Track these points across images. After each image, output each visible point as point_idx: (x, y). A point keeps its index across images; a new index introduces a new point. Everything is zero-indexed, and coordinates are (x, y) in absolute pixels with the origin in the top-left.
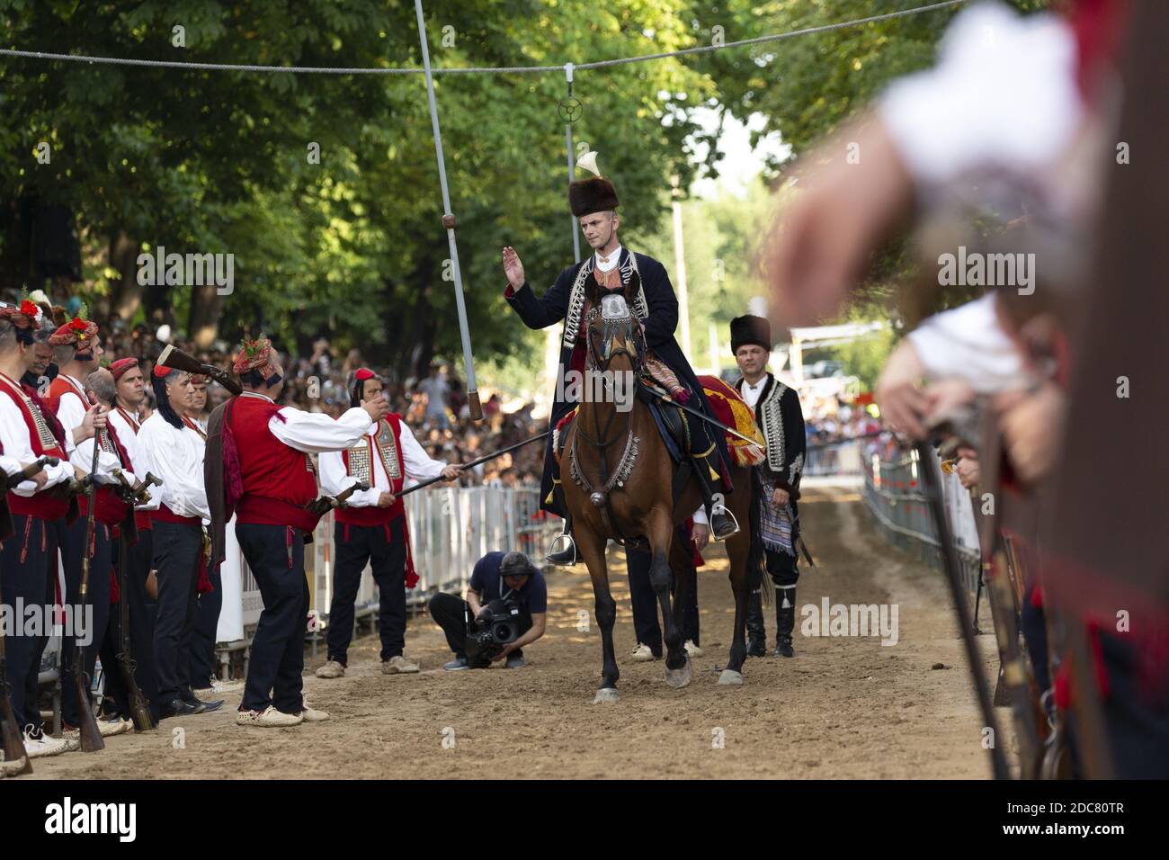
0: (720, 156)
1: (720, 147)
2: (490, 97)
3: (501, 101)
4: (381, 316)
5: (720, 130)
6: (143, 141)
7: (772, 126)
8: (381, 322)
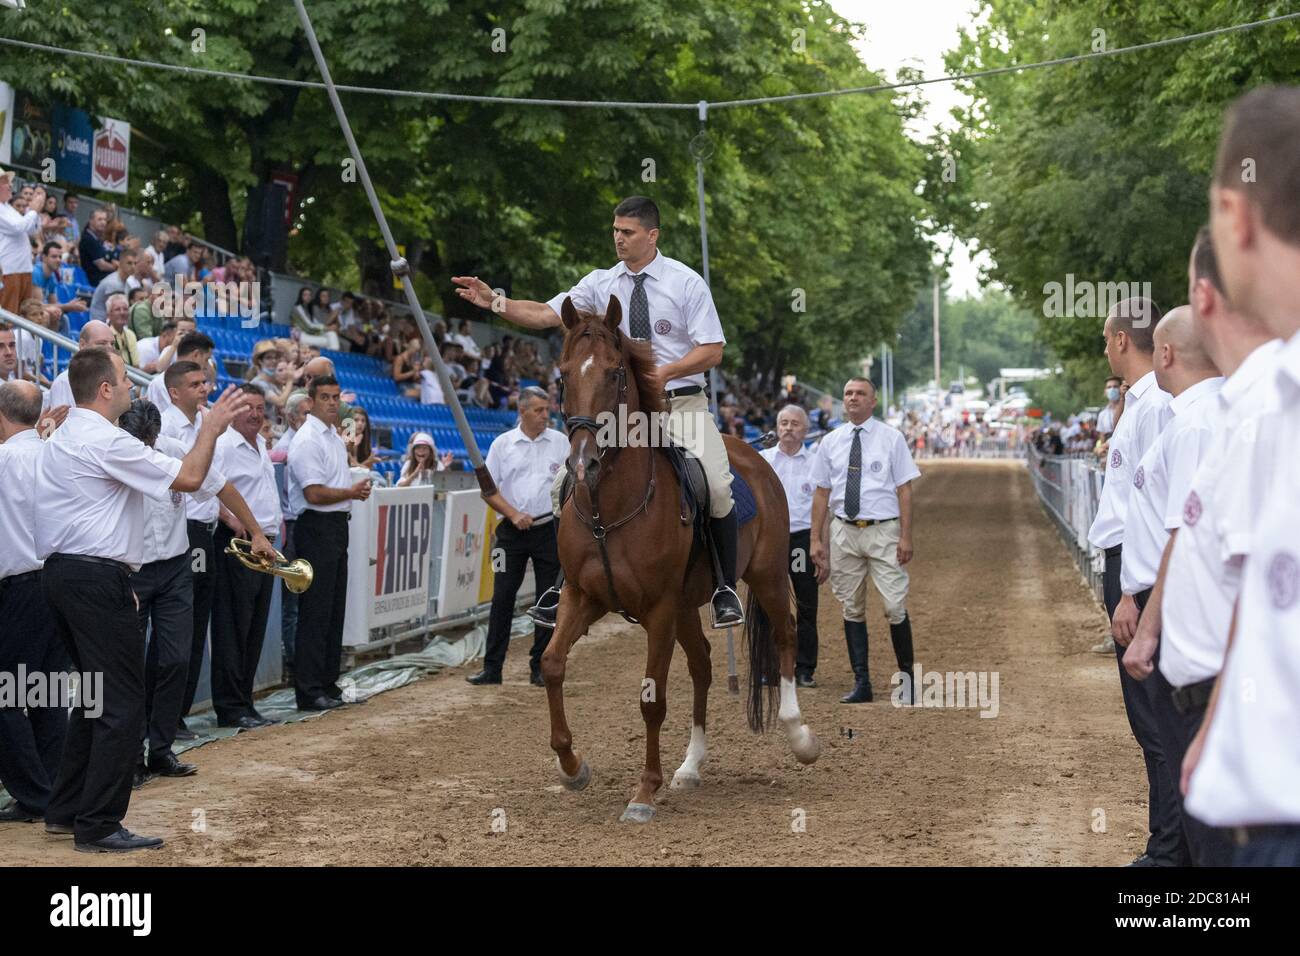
0: (950, 265)
1: (951, 259)
2: (785, 208)
3: (792, 211)
4: (741, 350)
5: (951, 249)
6: (524, 220)
7: (981, 248)
8: (741, 354)
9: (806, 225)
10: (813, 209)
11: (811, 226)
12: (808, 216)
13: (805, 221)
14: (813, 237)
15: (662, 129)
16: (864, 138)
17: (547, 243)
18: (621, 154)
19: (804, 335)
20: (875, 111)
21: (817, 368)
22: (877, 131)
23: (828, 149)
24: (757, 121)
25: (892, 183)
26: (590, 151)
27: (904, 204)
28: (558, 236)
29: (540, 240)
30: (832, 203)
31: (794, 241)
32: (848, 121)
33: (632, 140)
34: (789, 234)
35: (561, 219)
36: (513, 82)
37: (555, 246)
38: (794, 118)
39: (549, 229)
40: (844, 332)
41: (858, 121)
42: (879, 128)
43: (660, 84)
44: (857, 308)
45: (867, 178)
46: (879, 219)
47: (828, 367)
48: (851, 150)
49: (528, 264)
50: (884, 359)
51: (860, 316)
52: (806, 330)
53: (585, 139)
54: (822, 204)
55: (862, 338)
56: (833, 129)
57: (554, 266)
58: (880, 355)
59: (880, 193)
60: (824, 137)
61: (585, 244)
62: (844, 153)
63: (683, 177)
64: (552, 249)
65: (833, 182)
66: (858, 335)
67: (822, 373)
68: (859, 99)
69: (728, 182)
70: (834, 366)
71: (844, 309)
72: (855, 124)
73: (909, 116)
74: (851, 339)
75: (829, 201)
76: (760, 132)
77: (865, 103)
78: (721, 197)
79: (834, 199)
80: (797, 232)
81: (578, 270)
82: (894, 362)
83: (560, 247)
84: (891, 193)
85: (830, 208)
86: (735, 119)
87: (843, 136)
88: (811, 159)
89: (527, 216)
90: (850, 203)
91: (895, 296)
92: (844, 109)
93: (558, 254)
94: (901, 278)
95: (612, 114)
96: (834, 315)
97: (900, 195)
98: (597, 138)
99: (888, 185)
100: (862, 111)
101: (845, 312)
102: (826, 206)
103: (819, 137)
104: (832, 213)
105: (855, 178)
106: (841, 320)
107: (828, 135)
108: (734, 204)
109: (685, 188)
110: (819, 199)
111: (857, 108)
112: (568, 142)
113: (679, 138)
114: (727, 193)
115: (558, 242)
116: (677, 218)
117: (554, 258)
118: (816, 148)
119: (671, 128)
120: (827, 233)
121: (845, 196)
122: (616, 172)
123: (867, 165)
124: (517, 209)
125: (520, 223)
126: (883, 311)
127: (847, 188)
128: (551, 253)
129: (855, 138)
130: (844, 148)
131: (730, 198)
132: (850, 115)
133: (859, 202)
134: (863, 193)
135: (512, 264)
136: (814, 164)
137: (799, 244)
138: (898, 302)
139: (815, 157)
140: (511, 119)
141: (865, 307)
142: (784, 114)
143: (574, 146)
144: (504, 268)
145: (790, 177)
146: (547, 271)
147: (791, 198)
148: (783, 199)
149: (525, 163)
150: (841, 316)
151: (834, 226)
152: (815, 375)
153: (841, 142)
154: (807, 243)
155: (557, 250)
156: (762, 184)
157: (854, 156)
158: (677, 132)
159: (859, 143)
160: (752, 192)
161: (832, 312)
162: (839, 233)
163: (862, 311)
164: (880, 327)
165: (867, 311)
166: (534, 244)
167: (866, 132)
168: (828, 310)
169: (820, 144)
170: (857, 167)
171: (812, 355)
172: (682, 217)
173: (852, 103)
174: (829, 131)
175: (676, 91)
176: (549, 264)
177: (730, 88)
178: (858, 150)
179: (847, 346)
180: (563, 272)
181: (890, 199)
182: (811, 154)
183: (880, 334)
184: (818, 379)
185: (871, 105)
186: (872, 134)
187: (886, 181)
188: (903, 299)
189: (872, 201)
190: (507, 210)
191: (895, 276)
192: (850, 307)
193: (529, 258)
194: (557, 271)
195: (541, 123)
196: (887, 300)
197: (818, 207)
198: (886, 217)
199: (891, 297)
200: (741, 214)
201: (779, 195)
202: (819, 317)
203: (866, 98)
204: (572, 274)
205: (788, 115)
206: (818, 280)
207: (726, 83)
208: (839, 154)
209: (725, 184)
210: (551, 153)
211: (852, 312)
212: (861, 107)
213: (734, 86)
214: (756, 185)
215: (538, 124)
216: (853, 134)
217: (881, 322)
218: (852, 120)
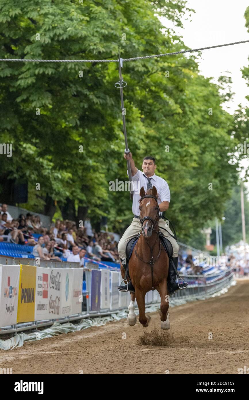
9: (175, 152)
10: (178, 144)
11: (178, 152)
12: (176, 148)
13: (174, 150)
14: (179, 159)
15: (101, 101)
16: (203, 108)
17: (45, 162)
18: (81, 113)
19: (176, 214)
20: (208, 95)
21: (183, 232)
22: (209, 104)
23: (185, 113)
24: (148, 96)
25: (217, 130)
26: (65, 112)
27: (224, 140)
28: (50, 157)
29: (41, 160)
30: (187, 141)
31: (169, 160)
32: (194, 100)
33: (86, 106)
34: (167, 157)
35: (52, 149)
36: (26, 78)
37: (49, 163)
38: (167, 95)
39: (46, 154)
40: (196, 212)
41: (200, 99)
42: (210, 103)
43: (99, 78)
44: (202, 200)
45: (205, 128)
46: (212, 149)
47: (189, 232)
48: (196, 114)
49: (36, 172)
50: (217, 229)
51: (204, 203)
52: (177, 211)
53: (62, 106)
54: (183, 141)
55: (205, 215)
56: (187, 103)
57: (49, 173)
58: (215, 227)
59: (212, 135)
60: (182, 107)
61: (64, 160)
62: (193, 115)
63: (113, 126)
64: (48, 165)
65: (188, 130)
66: (203, 213)
67: (186, 235)
68: (199, 88)
69: (135, 131)
70: (192, 231)
71: (196, 200)
72: (198, 101)
73: (225, 100)
74: (200, 215)
75: (186, 139)
76: (150, 101)
77: (203, 90)
78: (132, 138)
79: (188, 139)
80: (170, 156)
81: (61, 174)
82: (222, 232)
83: (52, 164)
84: (217, 135)
85: (187, 143)
86: (137, 96)
87: (192, 107)
88: (177, 119)
89: (34, 148)
90: (196, 140)
91: (222, 193)
92: (192, 93)
93: (50, 167)
94: (223, 182)
95: (75, 93)
96: (191, 203)
97: (221, 136)
98: (68, 105)
99: (215, 131)
100: (201, 94)
101: (196, 201)
102: (185, 142)
103: (180, 108)
104: (188, 145)
105: (199, 128)
106: (194, 206)
107: (184, 107)
108: (138, 142)
109: (114, 131)
110: (181, 139)
111: (198, 92)
112: (53, 109)
113: (109, 104)
114: (135, 137)
115: (51, 161)
116: (110, 147)
117: (48, 169)
118: (179, 114)
119: (105, 99)
120: (186, 156)
121: (194, 137)
122: (78, 123)
123: (204, 122)
124: (29, 145)
125: (31, 152)
126: (215, 200)
127: (195, 133)
128: (47, 167)
129: (198, 108)
130: (193, 113)
131: (136, 139)
132: (195, 96)
133: (201, 140)
134: (203, 135)
135: (28, 173)
136: (178, 122)
137: (172, 162)
138: (223, 196)
139: (178, 119)
140: (24, 97)
141: (207, 199)
142: (162, 92)
143: (57, 110)
144: (24, 175)
145: (166, 123)
146: (45, 176)
147: (167, 139)
148: (163, 139)
149: (33, 121)
150: (195, 203)
151: (189, 152)
152: (182, 236)
153: (191, 110)
154: (176, 161)
155: (50, 165)
156: (152, 132)
157: (198, 117)
158: (108, 101)
159: (200, 110)
160: (148, 137)
161: (190, 202)
162: (192, 156)
163: (205, 201)
164: (214, 208)
165: (207, 201)
166: (38, 162)
167: (203, 105)
168: (188, 201)
169: (180, 111)
170: (199, 122)
171: (181, 224)
172: (112, 147)
173: (196, 90)
174: (185, 105)
175: (107, 82)
176: (46, 173)
177: (134, 79)
178: (200, 114)
179: (198, 218)
180: (53, 176)
181: (217, 138)
182: (176, 117)
183: (214, 213)
184: (184, 238)
185: (206, 92)
186: (206, 105)
187: (214, 129)
188: (225, 195)
189: (208, 139)
190: (24, 145)
191: (220, 181)
192: (199, 199)
193: (36, 170)
194: (51, 176)
195: (40, 98)
196: (217, 195)
197: (181, 143)
198: (215, 147)
199: (219, 193)
200: (143, 146)
201: (161, 137)
202: (184, 205)
203: (203, 88)
204: (58, 177)
205: (164, 92)
206: (182, 181)
207: (132, 76)
208: (190, 116)
209: (133, 132)
210: (46, 115)
211: (199, 201)
212: (201, 92)
213: (136, 78)
214: (149, 132)
215: (38, 99)
216: (197, 106)
217: (215, 206)
218: (196, 99)
